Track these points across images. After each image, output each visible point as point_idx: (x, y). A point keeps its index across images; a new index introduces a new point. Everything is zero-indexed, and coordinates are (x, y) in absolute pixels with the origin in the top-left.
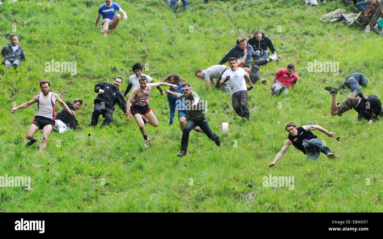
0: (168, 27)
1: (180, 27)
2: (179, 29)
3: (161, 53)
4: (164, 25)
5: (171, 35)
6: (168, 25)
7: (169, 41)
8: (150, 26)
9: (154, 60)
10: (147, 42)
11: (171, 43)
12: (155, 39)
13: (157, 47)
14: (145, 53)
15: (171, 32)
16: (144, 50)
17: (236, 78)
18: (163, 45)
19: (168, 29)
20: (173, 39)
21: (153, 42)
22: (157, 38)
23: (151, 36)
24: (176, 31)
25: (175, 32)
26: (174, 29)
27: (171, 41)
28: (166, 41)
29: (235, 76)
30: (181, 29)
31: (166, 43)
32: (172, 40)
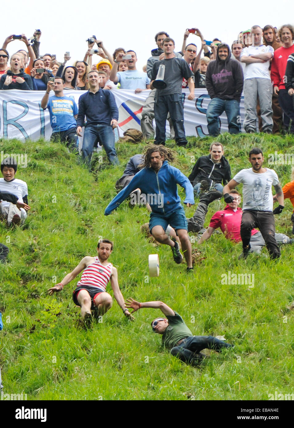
0: (79, 199)
1: (101, 199)
2: (100, 203)
3: (64, 250)
4: (71, 195)
5: (85, 215)
6: (79, 196)
7: (81, 227)
8: (44, 197)
9: (52, 265)
10: (37, 229)
11: (85, 230)
12: (52, 224)
13: (57, 239)
14: (34, 251)
15: (85, 208)
16: (31, 246)
17: (258, 186)
18: (69, 234)
19: (78, 204)
20: (89, 223)
22: (58, 222)
23: (46, 218)
24: (95, 207)
25: (92, 208)
26: (90, 203)
27: (86, 227)
28: (75, 227)
29: (257, 183)
31: (75, 231)
32: (86, 225)
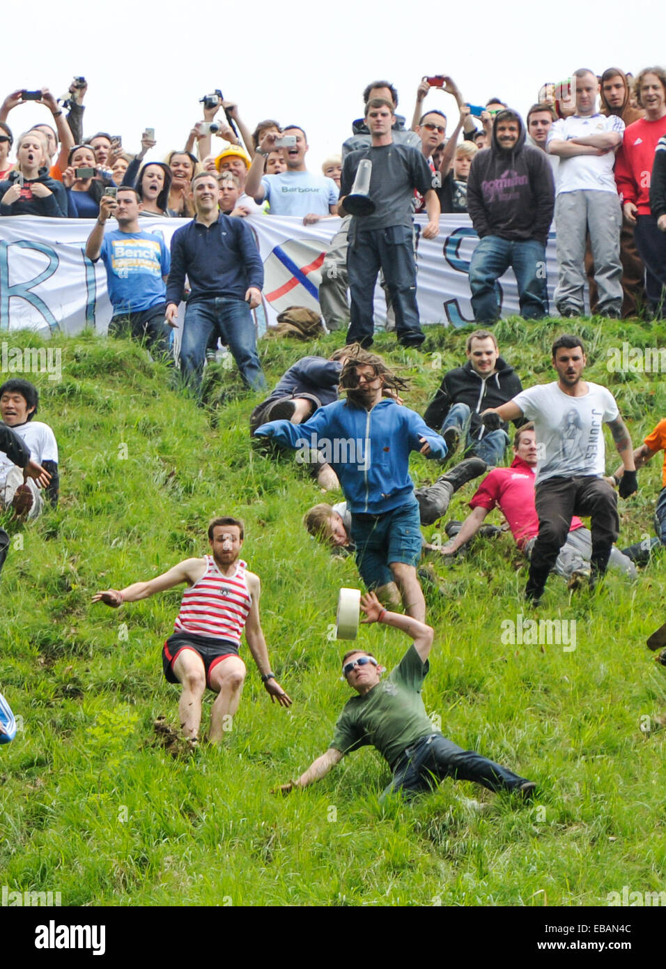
1: (226, 468)
2: (221, 478)
4: (155, 460)
5: (188, 505)
6: (174, 462)
7: (180, 534)
8: (93, 464)
10: (76, 537)
11: (188, 540)
12: (113, 526)
13: (124, 561)
14: (70, 589)
15: (188, 490)
16: (63, 577)
18: (152, 550)
19: (171, 479)
20: (198, 523)
21: (108, 542)
22: (125, 521)
23: (98, 512)
24: (211, 487)
25: (204, 490)
26: (199, 478)
27: (190, 534)
28: (166, 534)
29: (571, 420)
30: (231, 477)
31: (164, 543)
32: (191, 528)
